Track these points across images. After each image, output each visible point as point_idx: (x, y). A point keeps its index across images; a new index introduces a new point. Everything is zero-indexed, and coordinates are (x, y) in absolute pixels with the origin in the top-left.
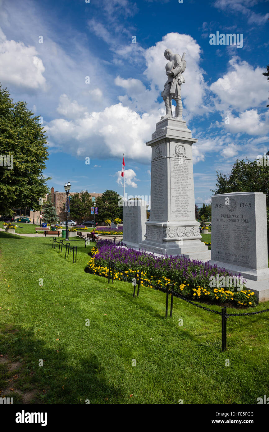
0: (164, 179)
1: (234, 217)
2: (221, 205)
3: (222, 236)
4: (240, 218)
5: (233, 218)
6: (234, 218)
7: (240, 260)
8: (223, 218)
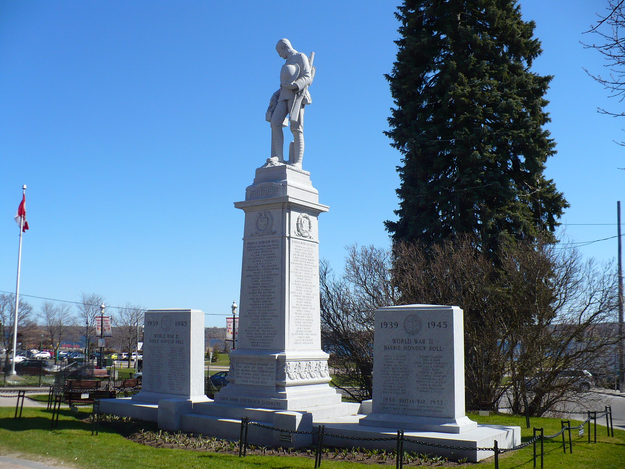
0: (277, 275)
1: (416, 342)
2: (393, 325)
3: (394, 373)
4: (427, 345)
5: (415, 345)
6: (417, 345)
7: (427, 407)
8: (396, 345)
